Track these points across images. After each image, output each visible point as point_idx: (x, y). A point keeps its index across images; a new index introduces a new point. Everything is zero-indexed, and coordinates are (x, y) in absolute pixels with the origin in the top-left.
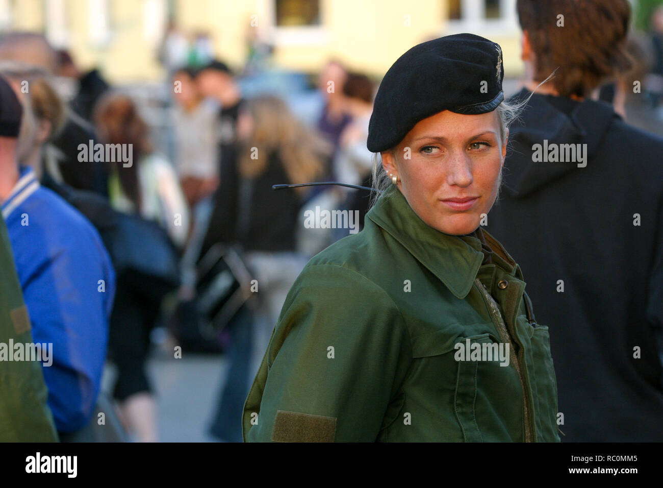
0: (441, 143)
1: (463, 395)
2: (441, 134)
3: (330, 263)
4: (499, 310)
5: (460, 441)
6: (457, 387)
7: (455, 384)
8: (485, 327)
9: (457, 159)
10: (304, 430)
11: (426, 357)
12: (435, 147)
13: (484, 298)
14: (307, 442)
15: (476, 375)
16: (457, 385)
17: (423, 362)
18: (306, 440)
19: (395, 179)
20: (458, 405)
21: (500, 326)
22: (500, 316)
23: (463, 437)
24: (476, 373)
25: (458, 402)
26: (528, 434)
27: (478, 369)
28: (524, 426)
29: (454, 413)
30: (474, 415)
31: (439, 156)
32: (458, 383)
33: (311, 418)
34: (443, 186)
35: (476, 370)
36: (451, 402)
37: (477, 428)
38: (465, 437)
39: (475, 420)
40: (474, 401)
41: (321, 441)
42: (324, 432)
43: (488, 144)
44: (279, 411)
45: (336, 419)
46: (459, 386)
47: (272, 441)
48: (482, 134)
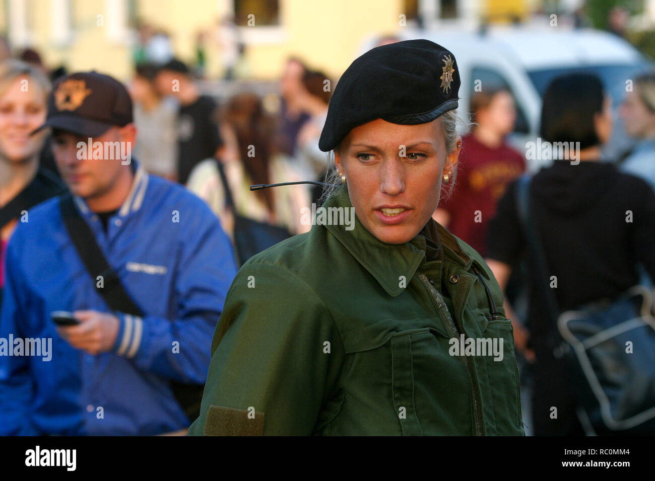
0: (376, 151)
1: (400, 389)
2: (374, 144)
3: (264, 262)
4: (445, 305)
5: (398, 435)
6: (393, 381)
7: (391, 377)
8: (428, 321)
9: (388, 167)
10: (232, 425)
11: (359, 352)
12: (371, 155)
13: (429, 293)
14: (235, 436)
15: (412, 369)
16: (393, 379)
17: (357, 357)
18: (235, 434)
19: (344, 178)
20: (397, 399)
21: (447, 320)
22: (447, 310)
23: (401, 430)
24: (412, 366)
25: (396, 396)
26: (477, 426)
27: (413, 363)
28: (474, 418)
29: (393, 407)
30: (414, 408)
31: (374, 163)
32: (393, 377)
33: (240, 413)
34: (376, 194)
35: (412, 364)
36: (389, 396)
37: (418, 421)
38: (403, 430)
39: (415, 413)
40: (413, 395)
41: (249, 435)
42: (251, 426)
43: (424, 155)
44: (211, 406)
45: (264, 413)
46: (394, 380)
47: (205, 435)
48: (416, 145)
